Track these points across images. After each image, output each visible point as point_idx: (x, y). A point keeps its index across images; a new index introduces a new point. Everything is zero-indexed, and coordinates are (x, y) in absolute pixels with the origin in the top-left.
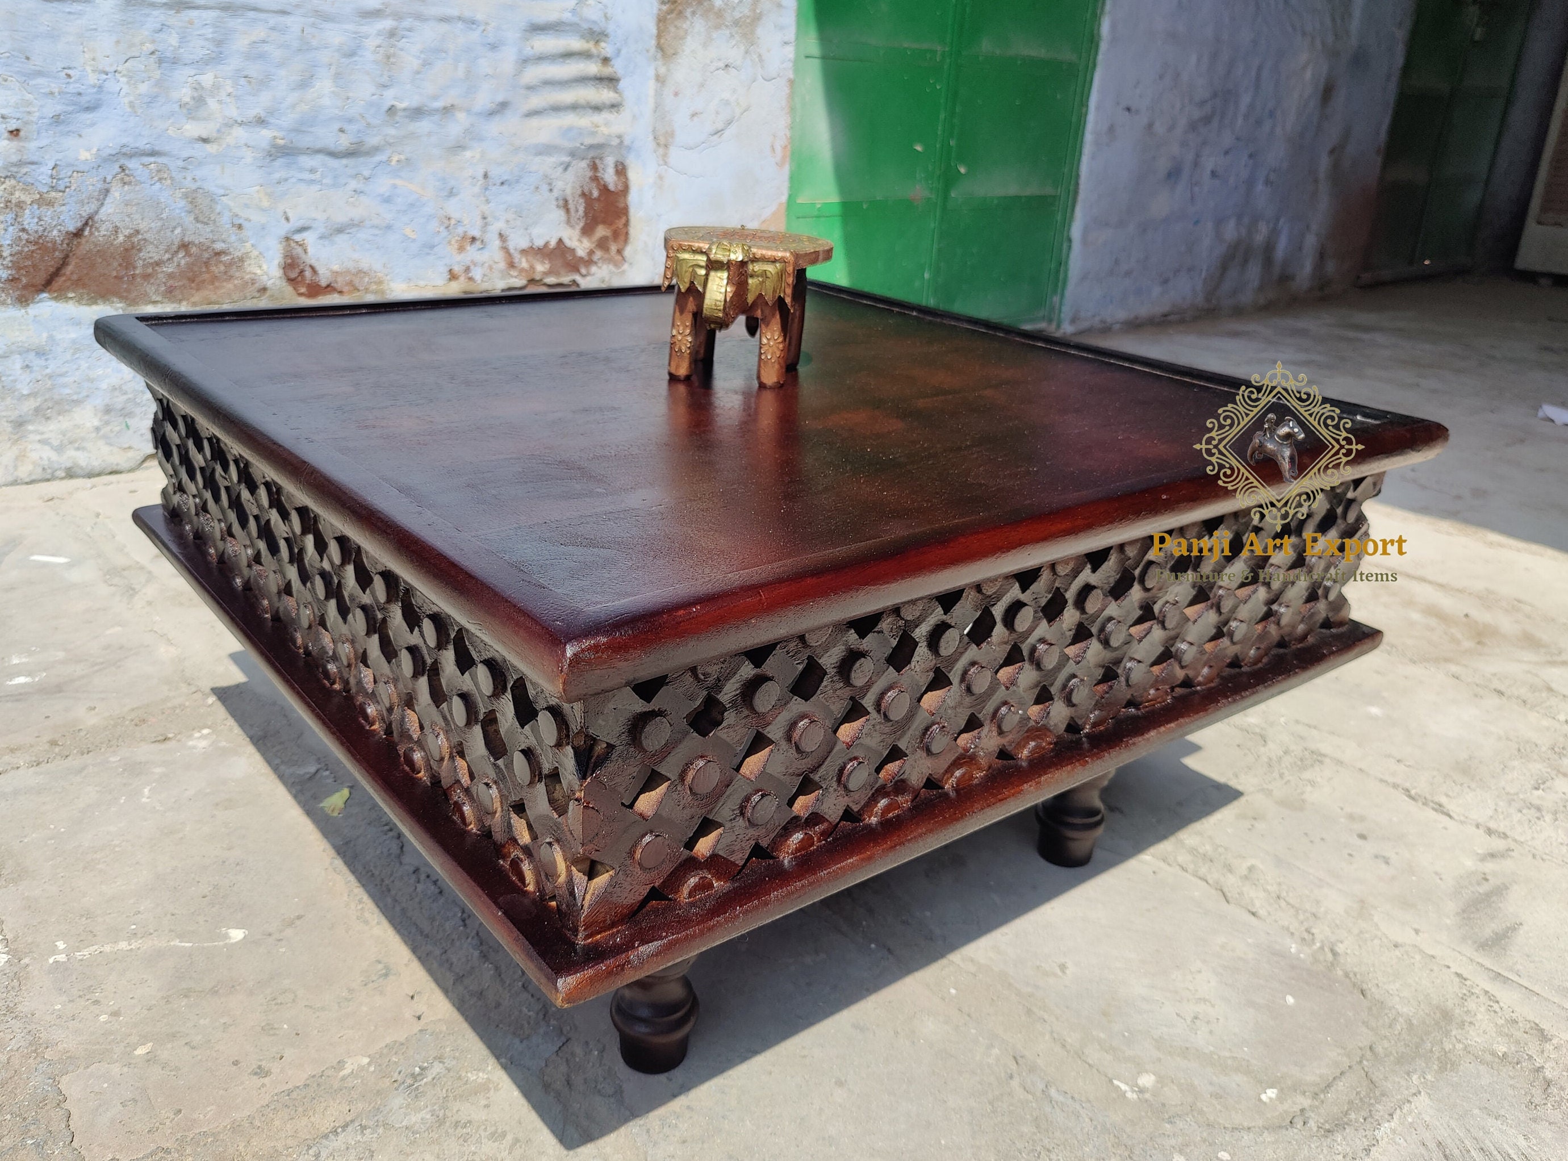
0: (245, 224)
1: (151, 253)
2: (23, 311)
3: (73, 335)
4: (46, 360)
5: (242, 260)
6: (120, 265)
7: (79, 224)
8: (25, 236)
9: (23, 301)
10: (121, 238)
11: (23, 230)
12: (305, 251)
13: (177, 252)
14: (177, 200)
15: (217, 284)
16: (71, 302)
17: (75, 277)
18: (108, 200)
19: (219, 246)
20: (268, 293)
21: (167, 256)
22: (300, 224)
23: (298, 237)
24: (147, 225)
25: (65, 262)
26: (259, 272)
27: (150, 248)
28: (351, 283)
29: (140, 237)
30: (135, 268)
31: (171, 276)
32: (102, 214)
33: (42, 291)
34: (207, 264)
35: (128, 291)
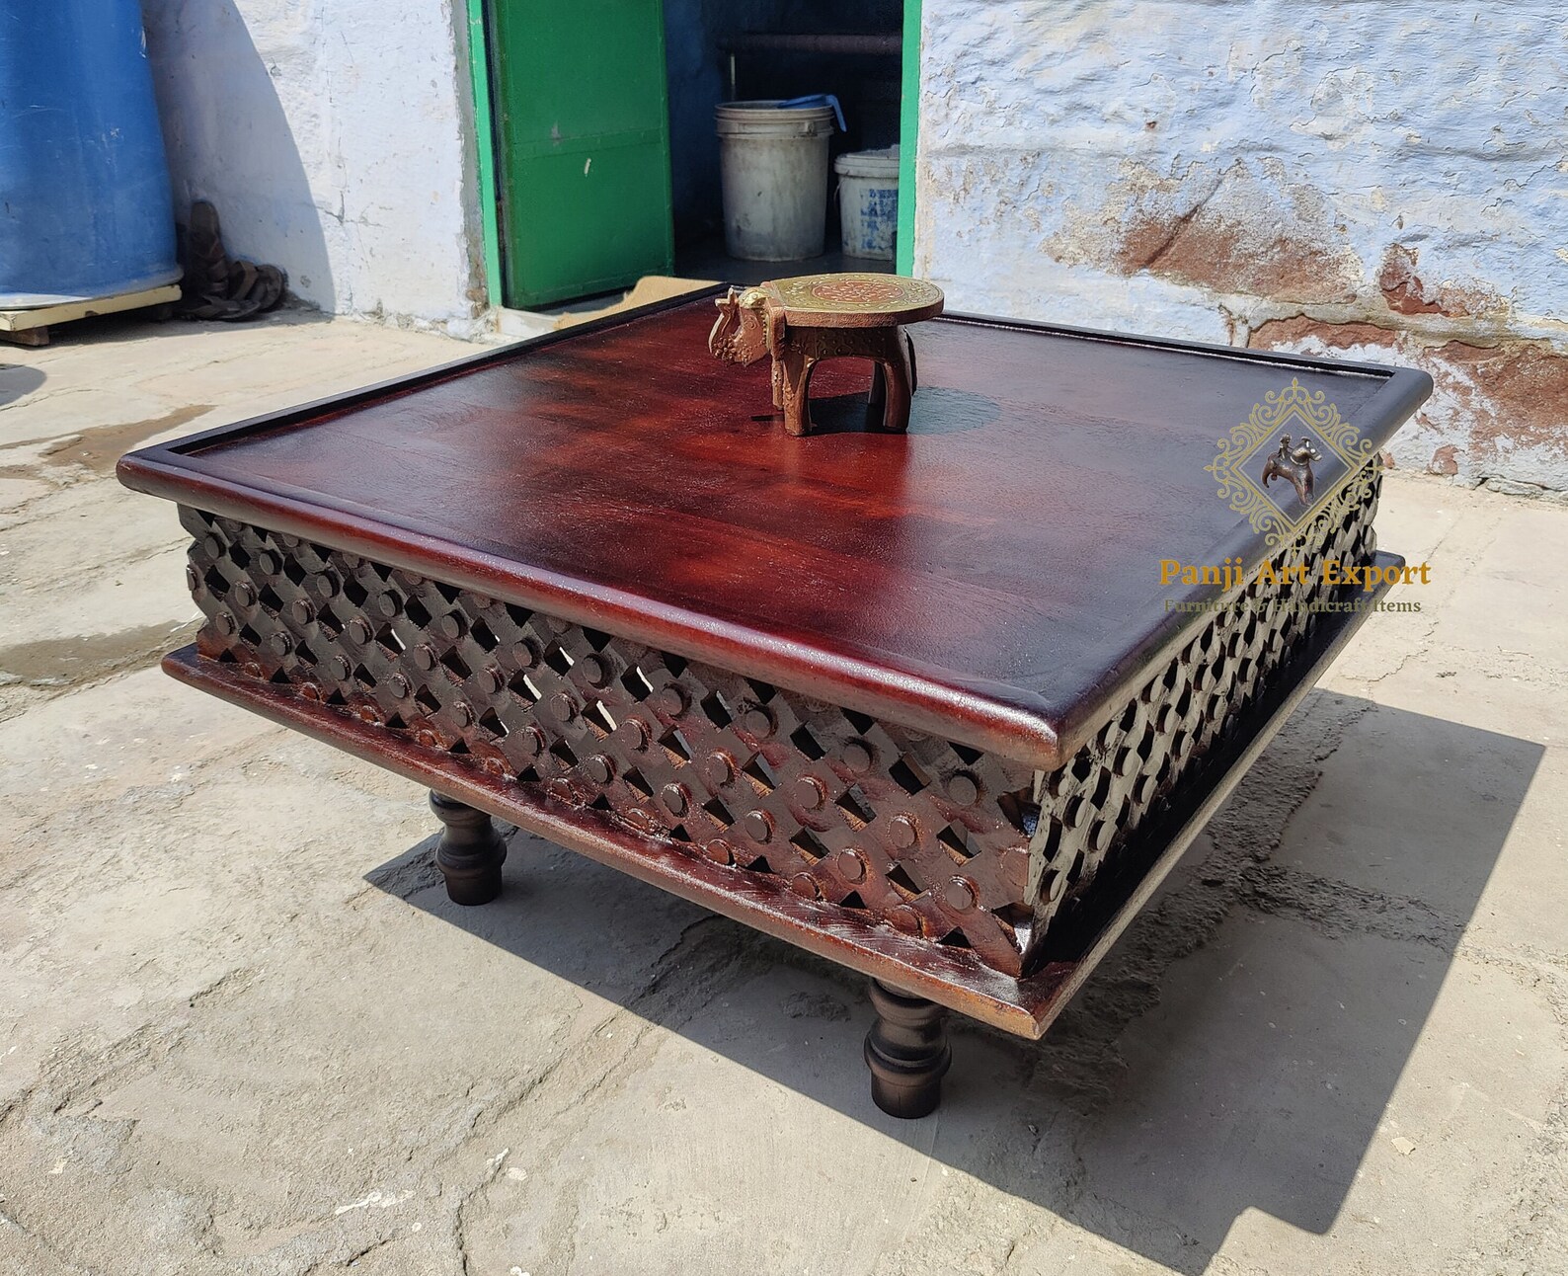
0: (1350, 226)
1: (1248, 245)
2: (1124, 281)
3: (1159, 310)
4: (1132, 327)
5: (1338, 263)
6: (1217, 252)
7: (1188, 210)
8: (1141, 217)
9: (1127, 272)
10: (1223, 227)
11: (1141, 211)
12: (1414, 263)
13: (1273, 247)
14: (1285, 195)
15: (1305, 283)
16: (1166, 280)
17: (1175, 258)
18: (1219, 191)
19: (1317, 246)
20: (1357, 301)
21: (1262, 249)
22: (1414, 231)
23: (1408, 246)
24: (1250, 217)
25: (1169, 244)
26: (1353, 277)
27: (1248, 239)
28: (1461, 305)
29: (1240, 227)
30: (1229, 257)
31: (1262, 269)
32: (1210, 204)
33: (1145, 267)
34: (1300, 262)
35: (1218, 278)
